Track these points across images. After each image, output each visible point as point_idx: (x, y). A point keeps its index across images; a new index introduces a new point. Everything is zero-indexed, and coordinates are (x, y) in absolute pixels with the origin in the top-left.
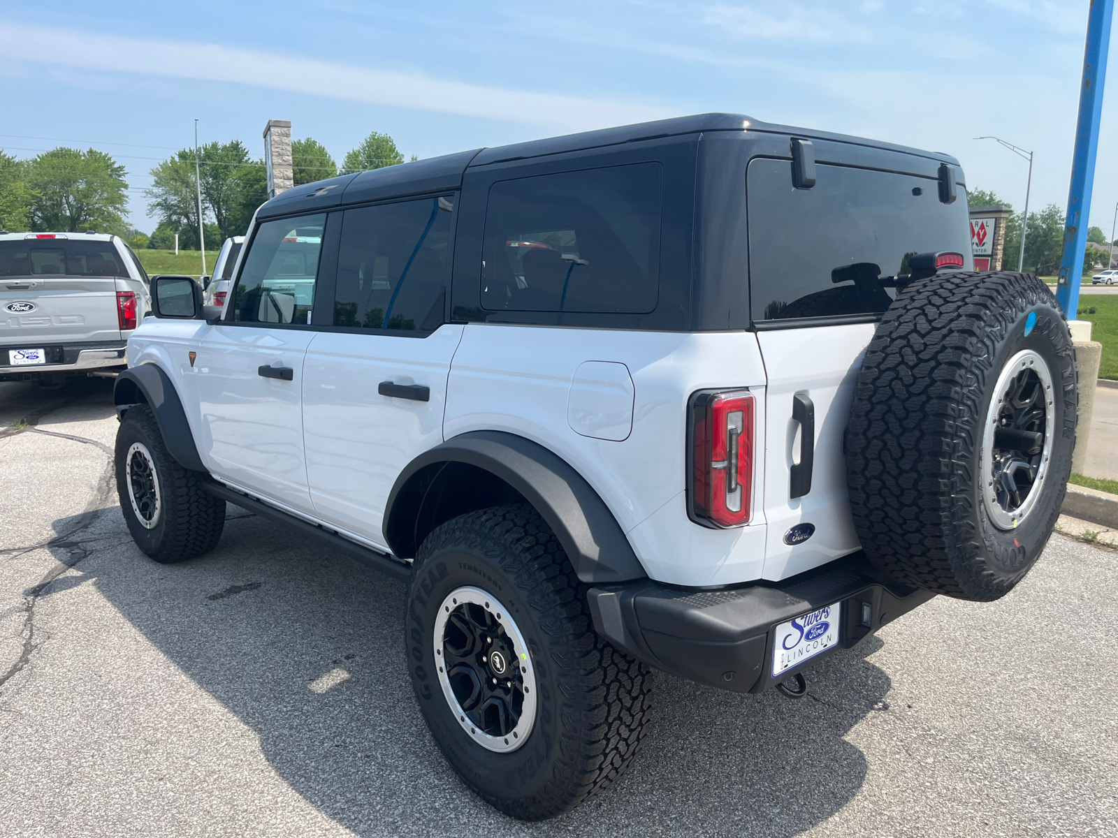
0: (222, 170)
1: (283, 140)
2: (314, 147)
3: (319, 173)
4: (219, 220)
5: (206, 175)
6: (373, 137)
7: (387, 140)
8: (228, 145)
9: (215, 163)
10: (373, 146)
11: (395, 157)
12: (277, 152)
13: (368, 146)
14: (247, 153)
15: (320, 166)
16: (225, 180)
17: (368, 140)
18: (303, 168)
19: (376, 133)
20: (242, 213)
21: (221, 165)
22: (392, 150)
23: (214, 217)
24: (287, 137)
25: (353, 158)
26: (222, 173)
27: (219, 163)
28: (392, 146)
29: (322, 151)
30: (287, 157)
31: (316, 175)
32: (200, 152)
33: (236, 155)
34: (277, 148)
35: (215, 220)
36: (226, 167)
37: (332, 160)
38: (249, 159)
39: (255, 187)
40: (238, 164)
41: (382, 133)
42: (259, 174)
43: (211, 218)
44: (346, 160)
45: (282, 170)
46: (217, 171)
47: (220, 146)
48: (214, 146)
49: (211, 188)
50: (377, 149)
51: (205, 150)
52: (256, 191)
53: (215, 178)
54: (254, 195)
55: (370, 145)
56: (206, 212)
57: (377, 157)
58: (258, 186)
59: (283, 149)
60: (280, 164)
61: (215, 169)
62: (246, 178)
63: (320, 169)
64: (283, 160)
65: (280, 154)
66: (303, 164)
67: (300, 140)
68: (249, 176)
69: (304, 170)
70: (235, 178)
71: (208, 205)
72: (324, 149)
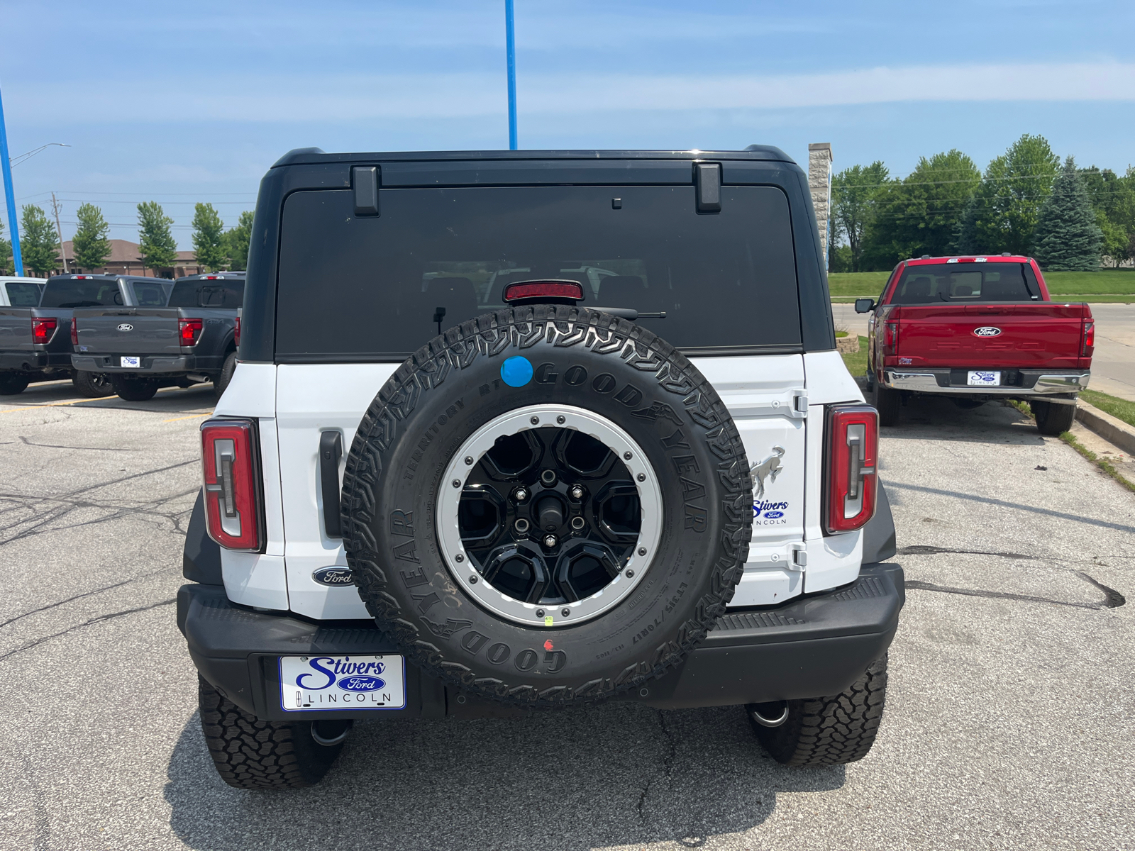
0: (859, 193)
1: (821, 163)
2: (958, 159)
3: (957, 186)
4: (852, 244)
5: (844, 198)
6: (1024, 141)
7: (1039, 142)
8: (869, 167)
9: (853, 187)
10: (1022, 150)
11: (1049, 160)
12: (813, 175)
13: (1016, 151)
14: (887, 173)
15: (960, 179)
16: (861, 202)
17: (1017, 144)
18: (940, 182)
19: (1027, 135)
20: (873, 234)
21: (859, 188)
22: (1046, 151)
23: (848, 240)
24: (824, 159)
25: (997, 166)
26: (859, 195)
27: (858, 186)
28: (1045, 148)
29: (966, 161)
30: (823, 179)
31: (955, 189)
32: (842, 178)
33: (876, 176)
34: (814, 171)
35: (848, 244)
36: (864, 189)
37: (977, 170)
38: (888, 179)
39: (888, 207)
40: (876, 185)
41: (1034, 134)
42: (894, 193)
43: (845, 241)
44: (988, 169)
45: (816, 193)
46: (854, 194)
47: (861, 169)
48: (856, 170)
49: (849, 212)
50: (1027, 153)
51: (846, 174)
52: (888, 211)
53: (852, 201)
54: (885, 216)
55: (1018, 149)
56: (841, 235)
57: (1027, 163)
58: (890, 206)
59: (819, 172)
60: (815, 187)
61: (853, 192)
62: (880, 199)
63: (960, 181)
64: (819, 183)
65: (816, 177)
66: (941, 178)
67: (943, 153)
68: (883, 197)
69: (942, 184)
70: (871, 199)
71: (844, 228)
72: (969, 159)
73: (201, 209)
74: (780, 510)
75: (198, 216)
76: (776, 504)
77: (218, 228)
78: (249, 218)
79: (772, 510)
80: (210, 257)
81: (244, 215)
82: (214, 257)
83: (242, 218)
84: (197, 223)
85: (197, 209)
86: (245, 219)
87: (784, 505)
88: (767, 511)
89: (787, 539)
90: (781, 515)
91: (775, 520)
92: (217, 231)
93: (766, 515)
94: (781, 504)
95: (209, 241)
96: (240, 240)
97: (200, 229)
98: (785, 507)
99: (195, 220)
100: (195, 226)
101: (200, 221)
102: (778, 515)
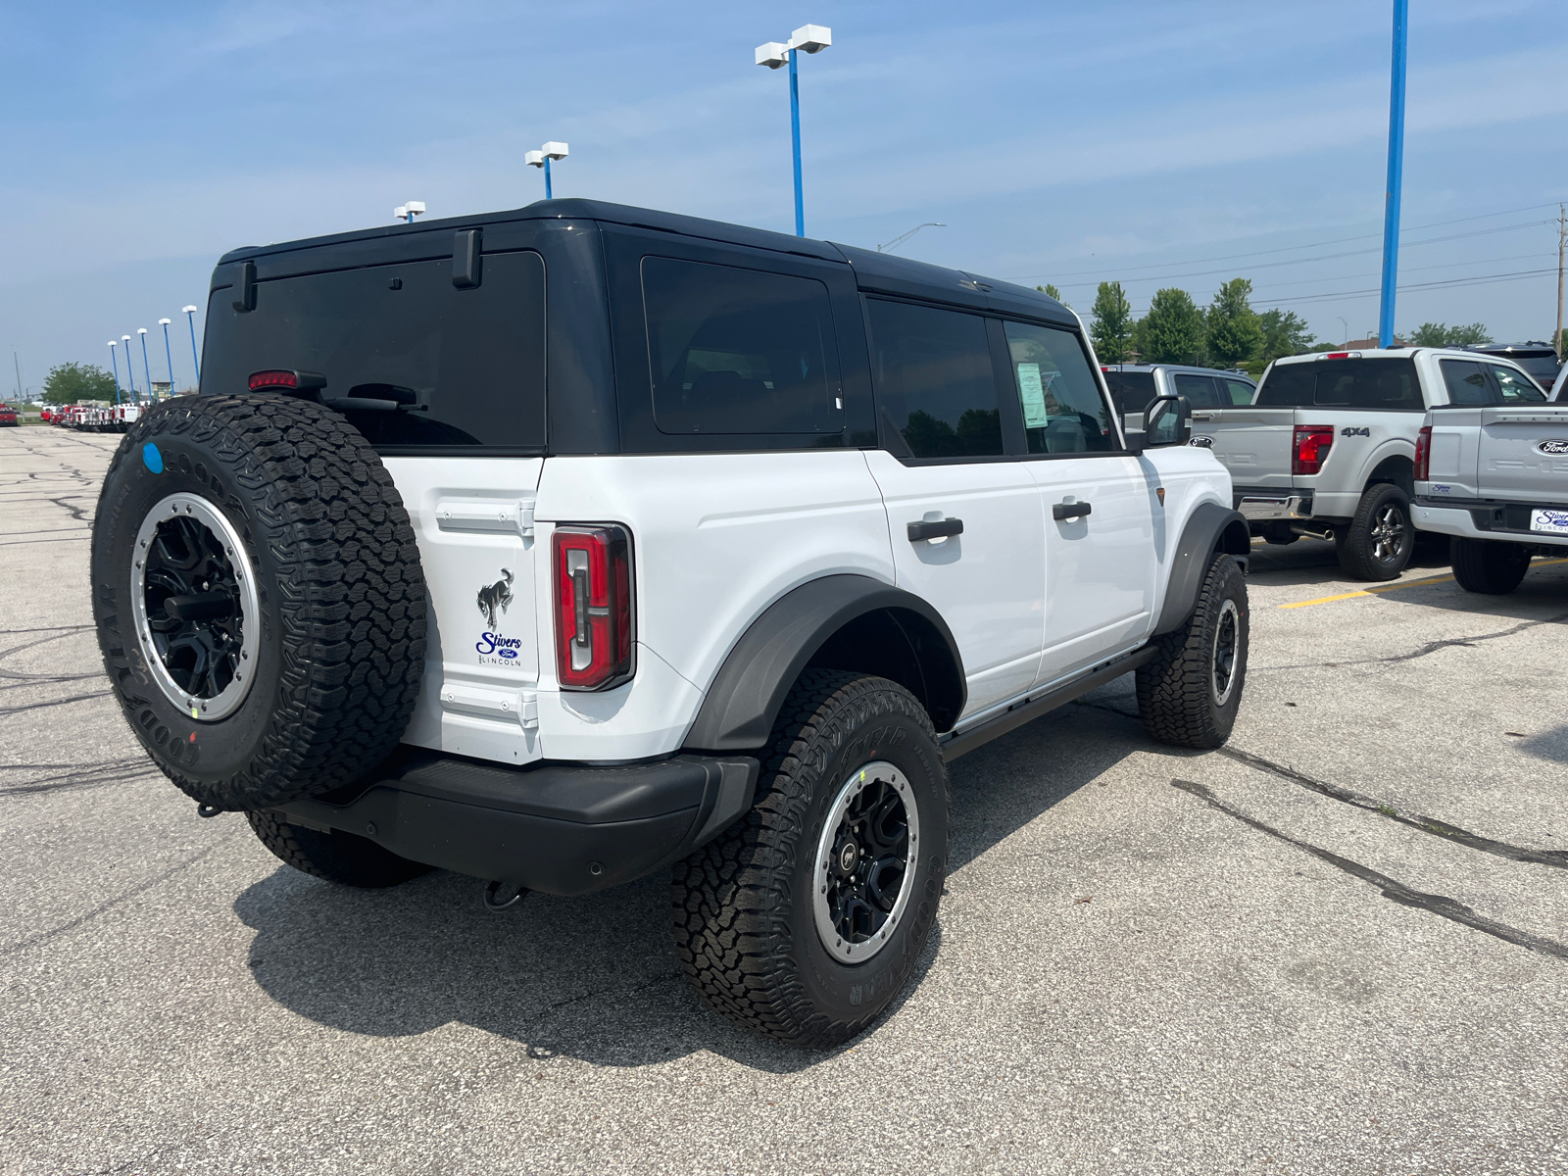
73: (1104, 290)
74: (513, 648)
75: (1099, 299)
76: (509, 640)
77: (1122, 313)
78: (1165, 299)
79: (505, 647)
80: (1108, 352)
81: (1159, 295)
82: (1114, 352)
83: (1157, 298)
84: (1097, 309)
85: (1100, 291)
86: (1160, 299)
87: (518, 643)
88: (500, 648)
89: (522, 686)
90: (515, 655)
91: (509, 660)
92: (1120, 318)
93: (501, 653)
94: (514, 641)
95: (1110, 332)
96: (1150, 327)
97: (1100, 316)
98: (519, 646)
99: (1096, 305)
100: (1096, 312)
101: (1102, 305)
102: (512, 655)
